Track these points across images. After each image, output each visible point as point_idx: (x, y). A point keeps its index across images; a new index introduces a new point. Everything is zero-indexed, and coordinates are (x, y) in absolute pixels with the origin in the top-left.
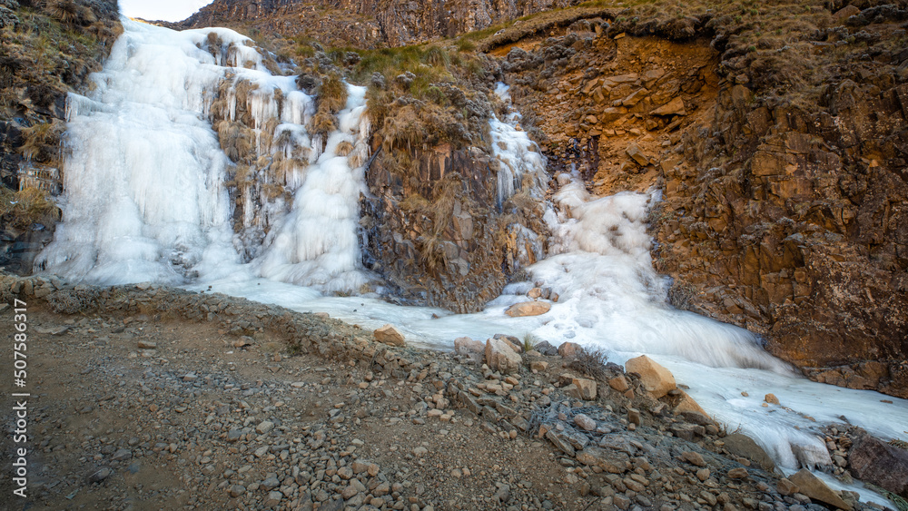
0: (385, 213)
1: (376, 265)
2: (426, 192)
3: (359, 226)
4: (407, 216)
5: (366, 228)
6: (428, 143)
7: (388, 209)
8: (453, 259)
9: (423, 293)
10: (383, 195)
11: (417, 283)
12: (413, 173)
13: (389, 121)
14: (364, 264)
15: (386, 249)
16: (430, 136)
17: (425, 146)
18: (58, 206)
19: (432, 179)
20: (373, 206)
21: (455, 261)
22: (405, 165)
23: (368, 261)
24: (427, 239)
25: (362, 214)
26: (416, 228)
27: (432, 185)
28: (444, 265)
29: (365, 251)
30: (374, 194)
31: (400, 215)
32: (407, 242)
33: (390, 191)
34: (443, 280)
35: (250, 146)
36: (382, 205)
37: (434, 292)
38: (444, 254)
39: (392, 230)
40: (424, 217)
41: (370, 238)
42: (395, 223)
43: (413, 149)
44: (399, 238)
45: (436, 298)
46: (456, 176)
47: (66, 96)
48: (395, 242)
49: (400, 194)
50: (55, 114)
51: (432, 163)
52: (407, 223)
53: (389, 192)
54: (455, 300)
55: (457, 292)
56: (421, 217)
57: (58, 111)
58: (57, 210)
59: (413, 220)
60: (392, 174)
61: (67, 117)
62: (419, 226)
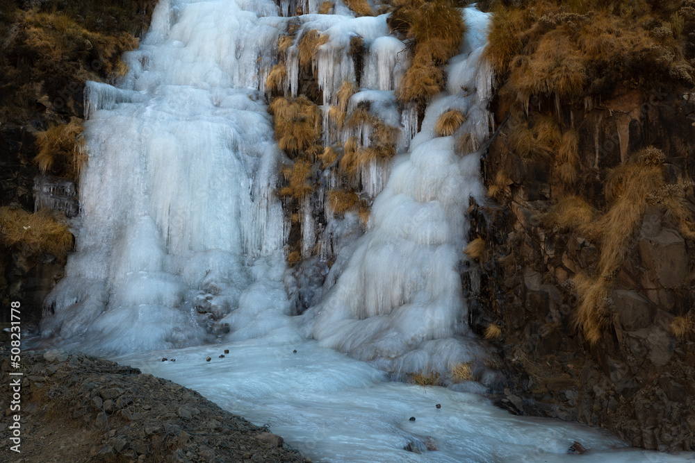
0: (511, 235)
1: (493, 330)
2: (592, 191)
3: (465, 258)
4: (550, 240)
5: (476, 260)
6: (594, 95)
7: (517, 226)
8: (636, 328)
9: (569, 394)
10: (510, 200)
11: (565, 370)
12: (565, 156)
13: (519, 64)
14: (471, 326)
15: (512, 300)
16: (597, 81)
17: (588, 102)
18: (71, 231)
19: (603, 164)
20: (489, 221)
21: (641, 333)
22: (551, 143)
23: (478, 322)
24: (585, 284)
25: (471, 236)
26: (567, 263)
27: (603, 177)
28: (616, 340)
29: (474, 303)
30: (495, 200)
31: (538, 237)
32: (549, 289)
33: (521, 192)
34: (613, 369)
35: (315, 131)
36: (506, 220)
37: (592, 393)
38: (616, 318)
39: (523, 267)
40: (580, 240)
41: (484, 280)
42: (529, 252)
43: (565, 109)
44: (533, 282)
45: (595, 406)
46: (652, 157)
47: (84, 85)
48: (525, 289)
49: (543, 197)
50: (73, 111)
51: (602, 135)
52: (550, 253)
53: (521, 195)
54: (634, 416)
55: (639, 399)
56: (575, 241)
57: (76, 106)
58: (70, 236)
59: (561, 247)
60: (525, 161)
61: (86, 114)
62: (574, 258)
